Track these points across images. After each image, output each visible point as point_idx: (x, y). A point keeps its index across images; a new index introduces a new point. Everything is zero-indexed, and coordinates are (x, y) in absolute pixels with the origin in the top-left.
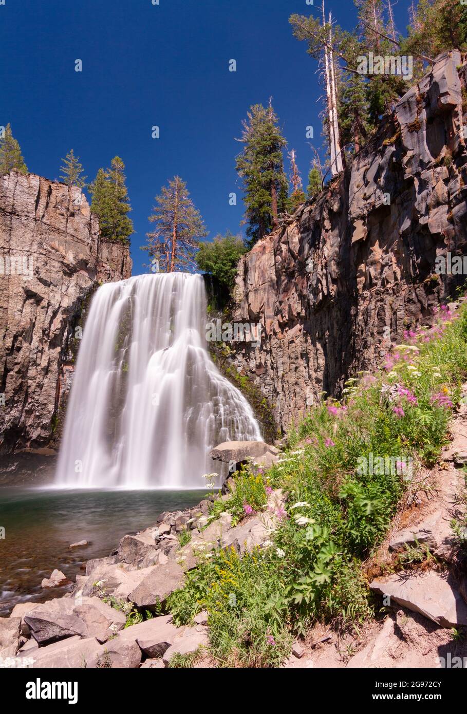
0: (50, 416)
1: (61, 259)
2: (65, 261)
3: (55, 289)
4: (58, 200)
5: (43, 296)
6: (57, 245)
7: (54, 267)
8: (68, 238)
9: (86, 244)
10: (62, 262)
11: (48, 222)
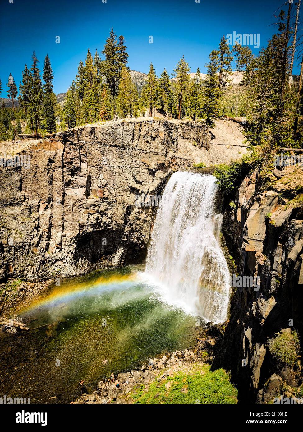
0: (147, 240)
1: (148, 167)
2: (150, 168)
3: (145, 183)
4: (146, 133)
5: (138, 188)
6: (145, 160)
7: (144, 172)
8: (152, 154)
9: (162, 155)
10: (148, 169)
11: (140, 148)
